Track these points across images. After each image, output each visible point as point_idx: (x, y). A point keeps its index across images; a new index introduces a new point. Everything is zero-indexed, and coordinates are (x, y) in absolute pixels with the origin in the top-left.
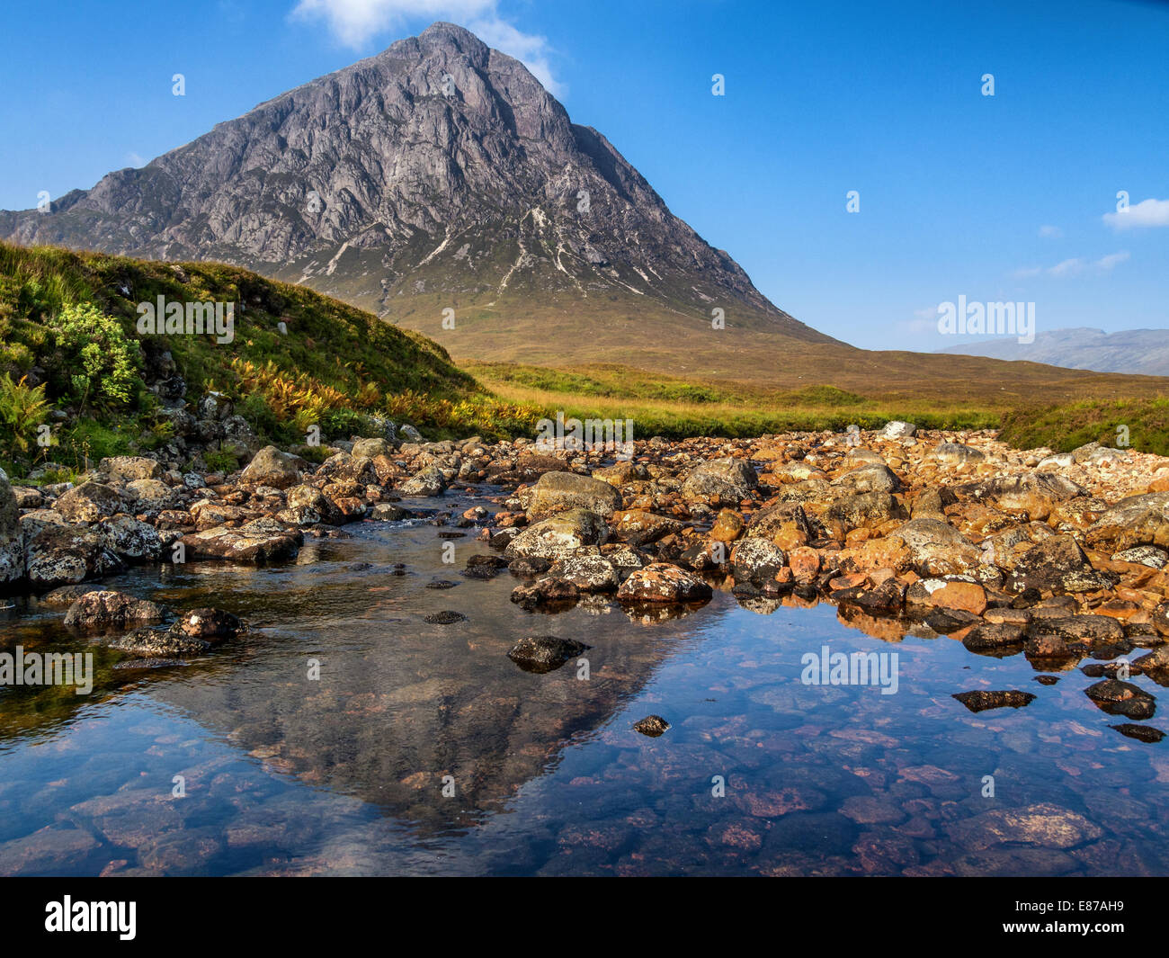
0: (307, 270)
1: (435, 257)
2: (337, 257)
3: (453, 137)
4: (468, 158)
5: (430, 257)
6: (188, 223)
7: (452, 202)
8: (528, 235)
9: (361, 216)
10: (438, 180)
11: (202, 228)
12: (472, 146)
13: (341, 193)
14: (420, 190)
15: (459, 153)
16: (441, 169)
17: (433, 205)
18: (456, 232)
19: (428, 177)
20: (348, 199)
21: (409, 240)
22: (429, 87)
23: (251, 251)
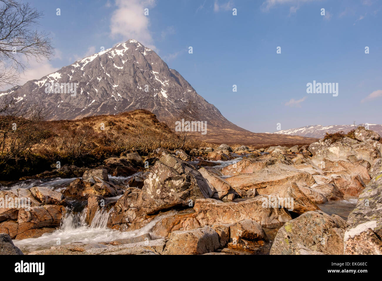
0: (91, 110)
1: (130, 107)
2: (100, 106)
3: (135, 72)
4: (139, 78)
5: (128, 107)
6: (54, 96)
7: (134, 91)
8: (157, 101)
9: (108, 95)
10: (130, 84)
11: (58, 98)
12: (140, 75)
13: (101, 88)
14: (125, 87)
15: (137, 77)
16: (131, 81)
17: (129, 92)
18: (136, 99)
19: (127, 84)
20: (104, 90)
21: (122, 102)
22: (128, 58)
23: (73, 105)
